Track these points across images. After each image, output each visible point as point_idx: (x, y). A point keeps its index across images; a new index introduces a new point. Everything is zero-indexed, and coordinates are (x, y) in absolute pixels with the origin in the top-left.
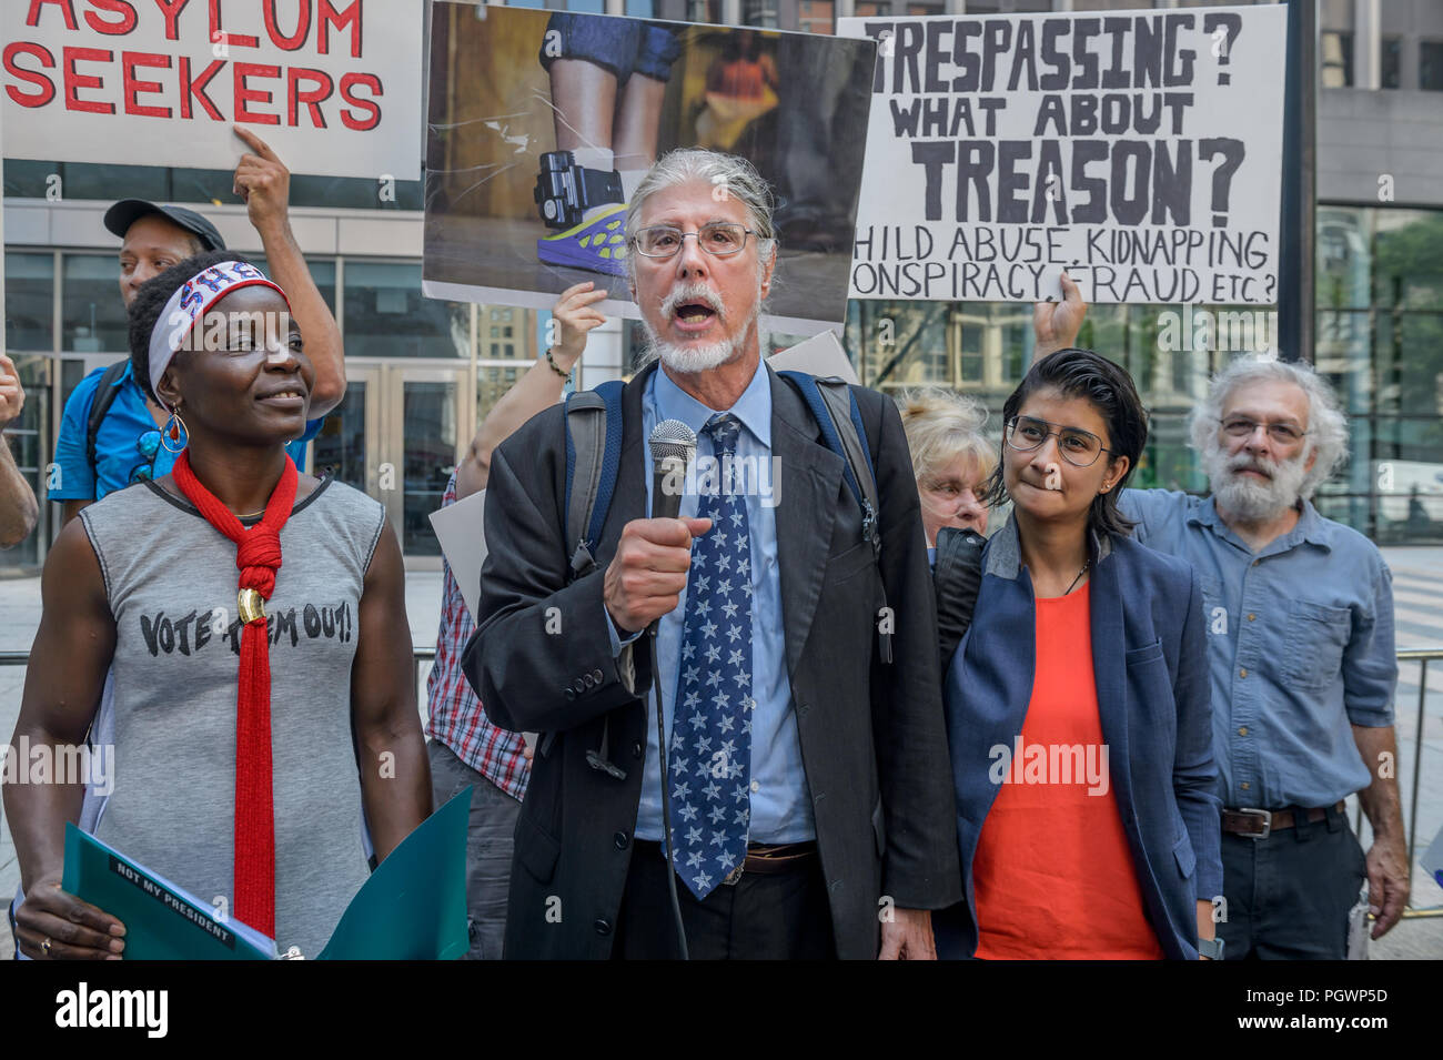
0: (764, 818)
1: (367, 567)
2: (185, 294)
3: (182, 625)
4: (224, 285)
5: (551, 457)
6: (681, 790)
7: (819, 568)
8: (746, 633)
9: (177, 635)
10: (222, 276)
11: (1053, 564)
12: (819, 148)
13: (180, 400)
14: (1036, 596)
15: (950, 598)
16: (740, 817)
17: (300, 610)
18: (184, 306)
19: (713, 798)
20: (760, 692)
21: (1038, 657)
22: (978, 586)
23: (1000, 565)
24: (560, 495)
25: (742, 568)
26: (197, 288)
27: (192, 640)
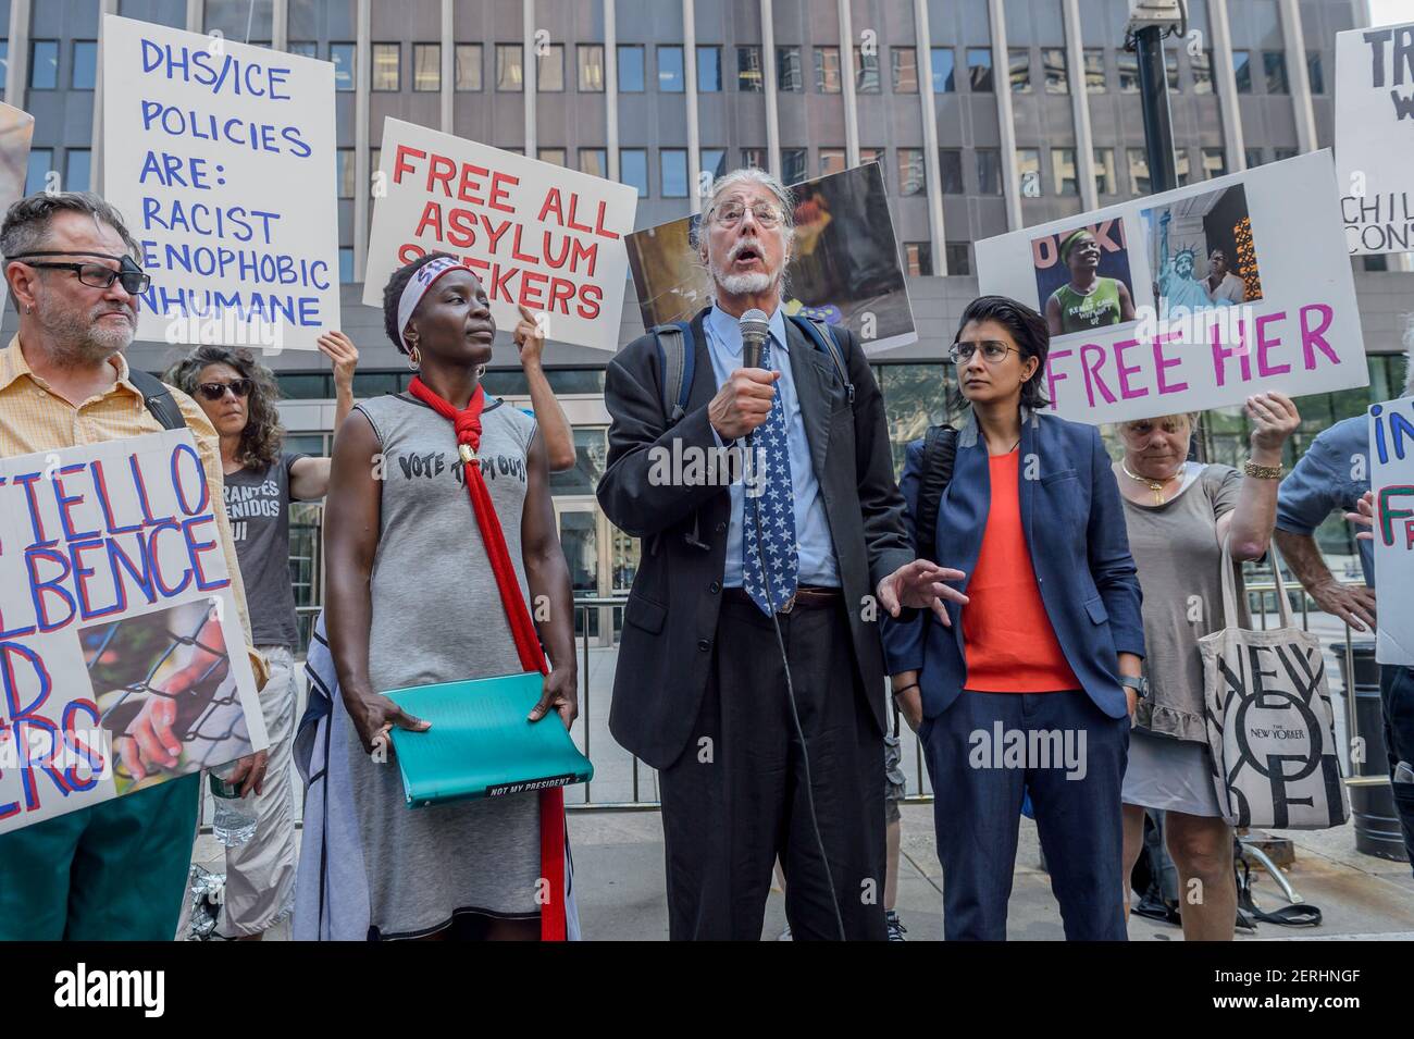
0: (806, 564)
1: (528, 448)
2: (420, 274)
3: (427, 460)
4: (444, 268)
5: (651, 358)
6: (753, 549)
7: (827, 418)
8: (785, 455)
9: (424, 465)
10: (442, 264)
11: (1000, 433)
12: (865, 234)
13: (417, 337)
14: (990, 455)
15: (936, 463)
16: (792, 565)
17: (495, 458)
18: (420, 280)
19: (774, 553)
20: (797, 490)
21: (993, 489)
22: (954, 456)
23: (967, 441)
24: (659, 382)
25: (779, 418)
26: (427, 271)
27: (433, 469)
